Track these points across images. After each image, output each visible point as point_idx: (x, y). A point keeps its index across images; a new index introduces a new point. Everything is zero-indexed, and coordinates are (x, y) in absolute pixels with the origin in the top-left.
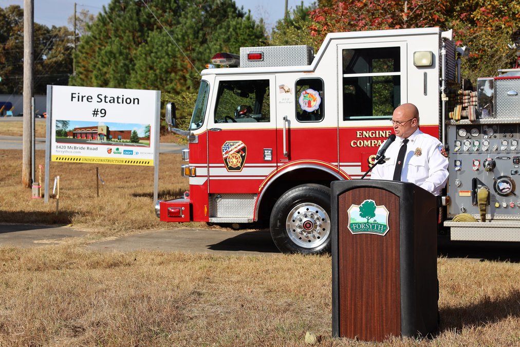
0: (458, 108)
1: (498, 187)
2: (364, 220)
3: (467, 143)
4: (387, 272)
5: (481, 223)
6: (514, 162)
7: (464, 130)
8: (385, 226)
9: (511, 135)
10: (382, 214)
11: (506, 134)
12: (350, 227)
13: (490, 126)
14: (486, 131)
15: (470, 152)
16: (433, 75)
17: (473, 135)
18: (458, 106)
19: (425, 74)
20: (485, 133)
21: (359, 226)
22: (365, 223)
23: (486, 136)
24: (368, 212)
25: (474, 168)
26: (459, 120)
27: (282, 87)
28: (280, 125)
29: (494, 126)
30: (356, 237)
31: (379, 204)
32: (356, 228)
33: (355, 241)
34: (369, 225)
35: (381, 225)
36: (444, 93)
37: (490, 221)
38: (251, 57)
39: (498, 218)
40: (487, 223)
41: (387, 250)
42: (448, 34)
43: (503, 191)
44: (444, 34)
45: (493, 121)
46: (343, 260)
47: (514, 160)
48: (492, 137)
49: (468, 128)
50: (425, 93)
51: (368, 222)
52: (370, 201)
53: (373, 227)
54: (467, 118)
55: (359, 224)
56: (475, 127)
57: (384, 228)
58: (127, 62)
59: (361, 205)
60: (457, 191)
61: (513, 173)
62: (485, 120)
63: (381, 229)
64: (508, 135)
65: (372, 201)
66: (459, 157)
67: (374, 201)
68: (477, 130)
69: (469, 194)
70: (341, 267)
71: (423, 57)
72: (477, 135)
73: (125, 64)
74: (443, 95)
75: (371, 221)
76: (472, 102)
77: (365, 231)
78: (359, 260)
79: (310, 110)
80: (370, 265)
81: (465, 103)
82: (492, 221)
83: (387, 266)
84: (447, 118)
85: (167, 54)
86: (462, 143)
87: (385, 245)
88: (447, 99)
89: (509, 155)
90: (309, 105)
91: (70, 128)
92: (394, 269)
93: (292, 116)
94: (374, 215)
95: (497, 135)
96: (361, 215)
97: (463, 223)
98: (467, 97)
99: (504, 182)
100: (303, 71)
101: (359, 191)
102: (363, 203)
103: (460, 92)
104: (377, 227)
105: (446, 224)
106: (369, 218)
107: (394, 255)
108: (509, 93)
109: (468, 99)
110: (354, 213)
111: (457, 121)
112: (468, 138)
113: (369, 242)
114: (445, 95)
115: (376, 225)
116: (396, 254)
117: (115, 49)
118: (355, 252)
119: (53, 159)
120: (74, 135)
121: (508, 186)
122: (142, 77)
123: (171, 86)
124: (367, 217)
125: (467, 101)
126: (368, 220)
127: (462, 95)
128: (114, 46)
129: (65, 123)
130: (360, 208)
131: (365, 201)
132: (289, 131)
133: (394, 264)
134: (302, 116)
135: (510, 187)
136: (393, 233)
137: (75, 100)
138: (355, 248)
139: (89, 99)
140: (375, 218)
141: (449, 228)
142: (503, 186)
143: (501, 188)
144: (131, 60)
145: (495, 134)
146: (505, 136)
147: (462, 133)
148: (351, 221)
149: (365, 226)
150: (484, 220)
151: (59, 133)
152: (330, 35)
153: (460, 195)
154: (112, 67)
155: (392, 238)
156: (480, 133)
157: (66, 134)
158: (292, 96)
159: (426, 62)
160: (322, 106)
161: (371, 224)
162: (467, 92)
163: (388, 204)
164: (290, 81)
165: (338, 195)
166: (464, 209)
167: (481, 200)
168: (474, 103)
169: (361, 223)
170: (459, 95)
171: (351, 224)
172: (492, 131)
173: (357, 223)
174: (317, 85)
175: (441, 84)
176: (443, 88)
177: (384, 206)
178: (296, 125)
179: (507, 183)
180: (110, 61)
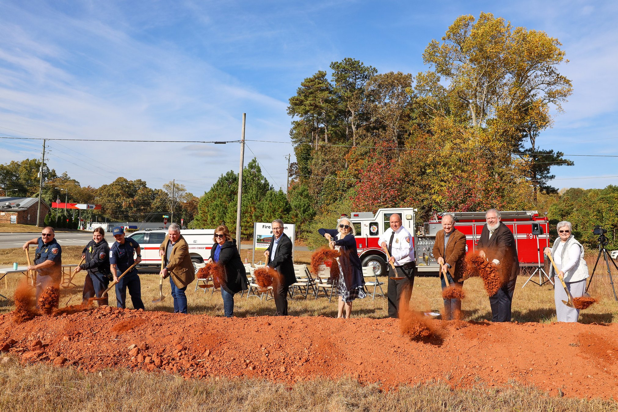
0: (419, 232)
3: (421, 242)
5: (426, 266)
13: (428, 237)
15: (422, 245)
16: (412, 222)
19: (409, 222)
23: (427, 240)
25: (423, 249)
27: (365, 225)
28: (365, 237)
38: (355, 215)
39: (430, 264)
40: (428, 266)
42: (416, 210)
44: (415, 210)
45: (429, 235)
49: (421, 238)
54: (422, 235)
56: (424, 238)
58: (224, 209)
62: (427, 235)
66: (419, 246)
69: (422, 258)
71: (409, 216)
72: (424, 240)
73: (223, 210)
79: (374, 232)
84: (416, 235)
85: (244, 205)
90: (374, 230)
91: (262, 238)
93: (368, 233)
97: (422, 266)
98: (420, 228)
100: (372, 220)
105: (416, 267)
108: (433, 227)
111: (419, 235)
114: (415, 228)
117: (218, 203)
119: (256, 249)
120: (264, 240)
122: (231, 215)
123: (245, 219)
125: (421, 230)
128: (218, 202)
129: (260, 236)
132: (367, 238)
134: (371, 233)
137: (264, 228)
139: (269, 227)
144: (226, 208)
145: (429, 240)
147: (420, 239)
151: (258, 240)
152: (380, 209)
153: (419, 258)
154: (217, 211)
157: (261, 240)
158: (368, 228)
159: (410, 218)
160: (378, 231)
164: (368, 223)
166: (421, 262)
167: (427, 259)
168: (423, 230)
170: (418, 228)
174: (376, 224)
176: (415, 226)
178: (370, 236)
180: (216, 208)
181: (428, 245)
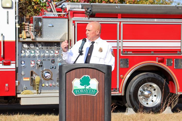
1: (44, 75)
2: (83, 87)
3: (28, 52)
4: (96, 117)
5: (37, 95)
6: (52, 62)
7: (26, 44)
8: (96, 90)
9: (50, 48)
10: (94, 84)
11: (48, 47)
12: (74, 92)
13: (40, 42)
14: (37, 45)
15: (29, 57)
17: (31, 47)
18: (23, 31)
19: (8, 12)
20: (37, 46)
21: (79, 91)
22: (83, 89)
23: (38, 48)
24: (85, 82)
25: (31, 65)
26: (25, 39)
29: (42, 43)
30: (77, 97)
31: (92, 77)
32: (77, 92)
33: (76, 100)
34: (86, 90)
35: (93, 90)
36: (18, 23)
37: (40, 94)
39: (43, 92)
41: (96, 104)
43: (47, 77)
45: (41, 40)
46: (69, 112)
47: (52, 61)
48: (41, 48)
49: (28, 43)
50: (8, 23)
51: (85, 88)
52: (86, 76)
53: (89, 91)
54: (30, 38)
55: (79, 90)
56: (32, 43)
57: (95, 92)
59: (81, 79)
60: (22, 78)
61: (51, 68)
63: (93, 92)
64: (49, 47)
65: (88, 76)
66: (23, 59)
67: (89, 76)
68: (33, 45)
69: (28, 79)
70: (67, 116)
72: (33, 47)
74: (17, 24)
75: (87, 87)
76: (30, 29)
77: (83, 94)
78: (79, 111)
80: (86, 114)
81: (26, 29)
82: (41, 94)
83: (96, 114)
84: (19, 38)
86: (25, 52)
87: (95, 101)
88: (19, 27)
89: (49, 58)
92: (101, 115)
94: (89, 84)
95: (43, 47)
96: (81, 84)
97: (28, 95)
98: (27, 26)
99: (47, 72)
101: (80, 70)
102: (83, 77)
103: (24, 23)
104: (91, 91)
105: (18, 96)
106: (86, 86)
107: (101, 107)
108: (49, 25)
109: (28, 27)
110: (76, 84)
111: (24, 39)
112: (28, 49)
113: (85, 100)
114: (18, 25)
115: (90, 90)
116: (102, 107)
118: (76, 107)
121: (49, 75)
124: (85, 86)
125: (27, 28)
126: (85, 87)
127: (25, 25)
130: (80, 80)
131: (83, 76)
133: (101, 112)
135: (50, 75)
136: (101, 94)
138: (76, 104)
140: (90, 86)
141: (20, 98)
142: (47, 75)
143: (46, 76)
145: (42, 47)
146: (47, 48)
147: (25, 46)
148: (74, 88)
149: (84, 91)
150: (38, 93)
153: (24, 80)
155: (100, 97)
156: (34, 46)
159: (9, 5)
161: (87, 89)
162: (27, 24)
163: (97, 77)
165: (66, 73)
166: (26, 88)
167: (37, 82)
168: (31, 30)
169: (81, 89)
170: (23, 25)
171: (74, 90)
172: (41, 45)
173: (78, 89)
175: (16, 19)
176: (17, 20)
177: (95, 79)
179: (49, 73)
181: (39, 56)
